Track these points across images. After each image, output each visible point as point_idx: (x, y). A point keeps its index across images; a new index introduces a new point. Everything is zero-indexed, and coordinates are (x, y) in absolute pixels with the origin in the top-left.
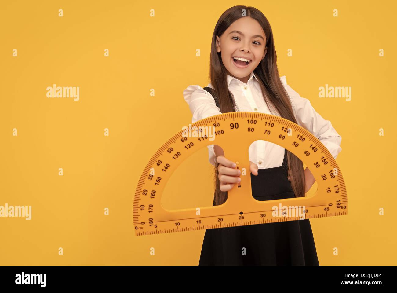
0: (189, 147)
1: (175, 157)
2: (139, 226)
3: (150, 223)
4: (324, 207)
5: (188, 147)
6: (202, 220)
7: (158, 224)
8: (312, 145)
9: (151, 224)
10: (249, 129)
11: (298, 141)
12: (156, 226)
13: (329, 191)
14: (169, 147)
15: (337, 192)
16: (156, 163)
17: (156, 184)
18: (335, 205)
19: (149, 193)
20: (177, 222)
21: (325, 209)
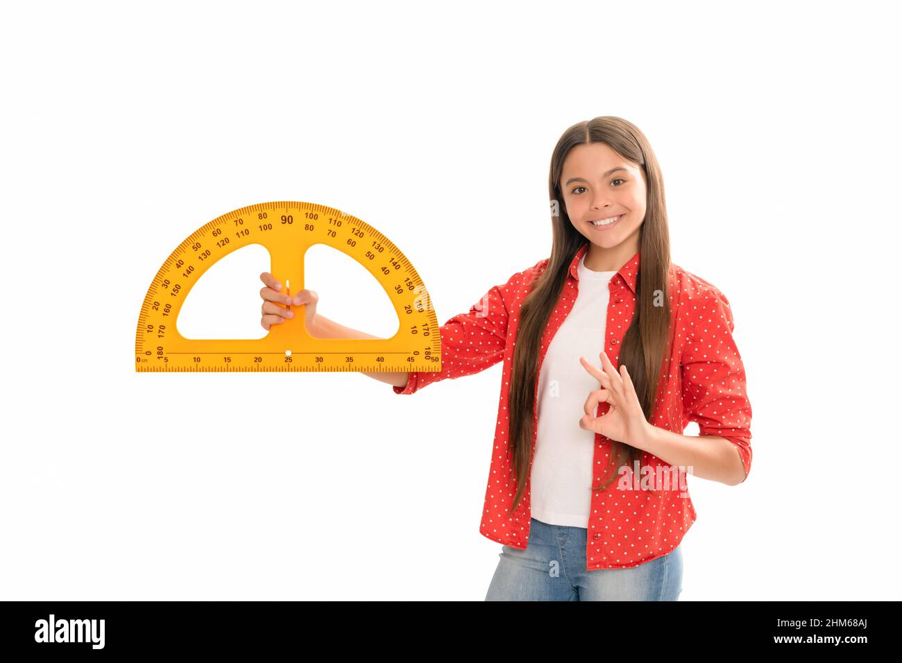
0: (223, 245)
1: (203, 257)
2: (143, 357)
3: (159, 353)
4: (407, 356)
5: (221, 244)
6: (232, 357)
7: (170, 357)
8: (393, 259)
9: (160, 356)
10: (307, 227)
11: (374, 252)
12: (166, 360)
13: (415, 332)
14: (195, 242)
15: (426, 334)
16: (175, 263)
17: (172, 294)
18: (423, 355)
19: (162, 308)
20: (196, 356)
21: (409, 360)
